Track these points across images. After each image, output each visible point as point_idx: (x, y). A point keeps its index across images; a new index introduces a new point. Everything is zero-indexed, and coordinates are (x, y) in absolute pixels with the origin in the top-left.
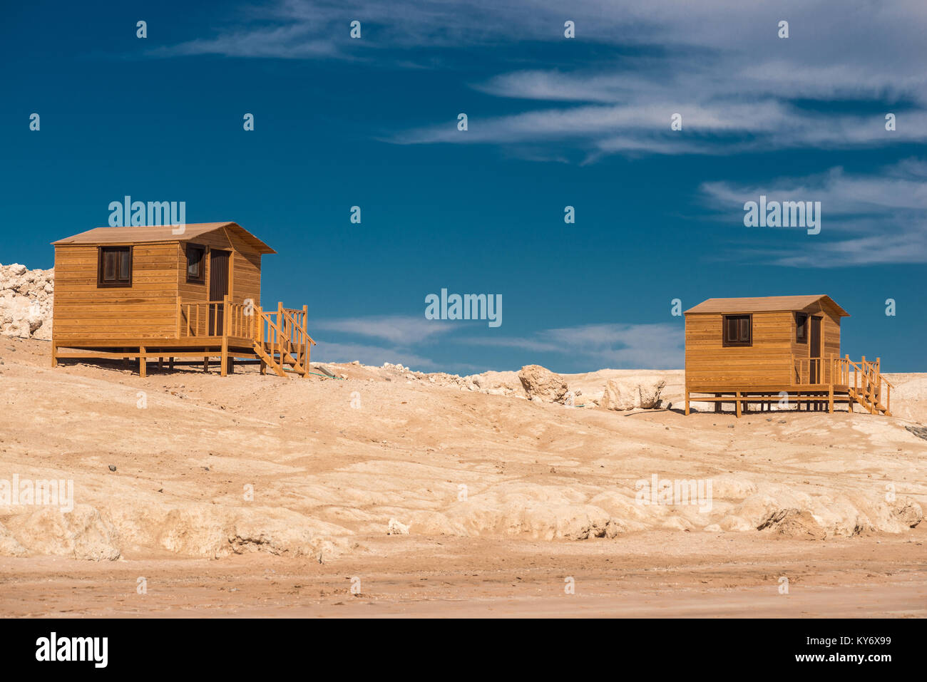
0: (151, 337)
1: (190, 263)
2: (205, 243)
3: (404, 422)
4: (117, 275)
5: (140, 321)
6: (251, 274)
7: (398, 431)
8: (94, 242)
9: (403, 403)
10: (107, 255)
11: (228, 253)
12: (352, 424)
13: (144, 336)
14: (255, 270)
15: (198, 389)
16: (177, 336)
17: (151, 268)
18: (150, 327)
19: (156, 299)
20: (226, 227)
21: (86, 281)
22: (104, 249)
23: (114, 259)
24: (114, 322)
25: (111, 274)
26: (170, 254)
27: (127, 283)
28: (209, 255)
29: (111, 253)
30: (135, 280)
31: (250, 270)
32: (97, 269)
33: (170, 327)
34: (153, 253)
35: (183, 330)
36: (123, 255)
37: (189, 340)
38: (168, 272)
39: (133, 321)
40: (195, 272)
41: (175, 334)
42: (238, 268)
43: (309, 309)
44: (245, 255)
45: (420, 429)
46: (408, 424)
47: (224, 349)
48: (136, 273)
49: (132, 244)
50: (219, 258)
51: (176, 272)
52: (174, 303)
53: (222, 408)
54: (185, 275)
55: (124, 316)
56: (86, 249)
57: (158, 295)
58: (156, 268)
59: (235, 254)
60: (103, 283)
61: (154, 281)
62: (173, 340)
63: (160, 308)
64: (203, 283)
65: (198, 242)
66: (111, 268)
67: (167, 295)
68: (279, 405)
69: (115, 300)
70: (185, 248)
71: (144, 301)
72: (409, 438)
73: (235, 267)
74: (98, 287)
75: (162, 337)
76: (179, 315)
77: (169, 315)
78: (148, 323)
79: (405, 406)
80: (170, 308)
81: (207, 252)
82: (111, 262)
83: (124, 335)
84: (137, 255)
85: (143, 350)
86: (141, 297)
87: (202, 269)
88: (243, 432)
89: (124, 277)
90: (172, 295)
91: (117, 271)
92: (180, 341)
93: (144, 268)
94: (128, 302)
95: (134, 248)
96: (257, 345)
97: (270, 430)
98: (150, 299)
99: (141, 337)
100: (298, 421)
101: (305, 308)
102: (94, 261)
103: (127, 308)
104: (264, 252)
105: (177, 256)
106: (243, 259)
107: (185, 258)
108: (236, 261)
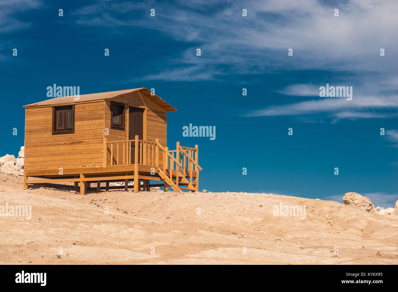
0: (87, 167)
1: (114, 115)
2: (125, 102)
3: (260, 220)
4: (65, 125)
5: (80, 156)
6: (160, 125)
7: (255, 226)
8: (50, 104)
9: (260, 206)
10: (58, 112)
11: (143, 110)
12: (220, 222)
13: (83, 166)
14: (162, 122)
15: (115, 201)
16: (104, 165)
17: (86, 119)
18: (86, 160)
19: (90, 140)
20: (140, 91)
21: (45, 130)
22: (57, 108)
23: (63, 114)
24: (63, 157)
25: (61, 125)
26: (99, 109)
27: (71, 130)
28: (128, 111)
29: (61, 111)
30: (76, 128)
31: (159, 122)
32: (52, 122)
33: (100, 159)
34: (88, 109)
35: (108, 162)
36: (69, 112)
37: (112, 168)
38: (98, 121)
39: (75, 157)
40: (118, 122)
41: (103, 164)
42: (150, 120)
43: (199, 147)
44: (155, 111)
45: (272, 224)
46: (263, 221)
47: (136, 173)
48: (77, 123)
49: (74, 104)
50: (136, 113)
51: (103, 121)
52: (102, 142)
53: (125, 212)
54: (110, 123)
55: (69, 153)
56: (45, 109)
57: (91, 138)
58: (90, 119)
59: (147, 111)
60: (56, 131)
61: (88, 128)
62: (101, 169)
63: (93, 147)
64: (123, 129)
65: (119, 101)
66: (61, 121)
67: (98, 138)
68: (168, 210)
69: (63, 142)
70: (109, 104)
71: (82, 142)
72: (263, 231)
73: (148, 119)
74: (52, 135)
75: (94, 167)
76: (105, 151)
77: (99, 151)
78: (85, 157)
79: (262, 208)
80: (99, 146)
81: (126, 108)
82: (61, 117)
83: (70, 166)
84: (78, 111)
85: (82, 176)
86: (80, 139)
87: (123, 120)
88: (115, 225)
89: (69, 126)
90: (101, 137)
91: (65, 123)
92: (106, 169)
93: (82, 119)
94: (72, 143)
95: (76, 106)
96: (161, 171)
97: (143, 225)
98: (86, 141)
99: (81, 167)
100: (180, 220)
101: (196, 147)
102: (50, 117)
103: (72, 147)
104: (169, 110)
105: (104, 110)
106: (154, 114)
107: (110, 112)
108: (148, 115)
